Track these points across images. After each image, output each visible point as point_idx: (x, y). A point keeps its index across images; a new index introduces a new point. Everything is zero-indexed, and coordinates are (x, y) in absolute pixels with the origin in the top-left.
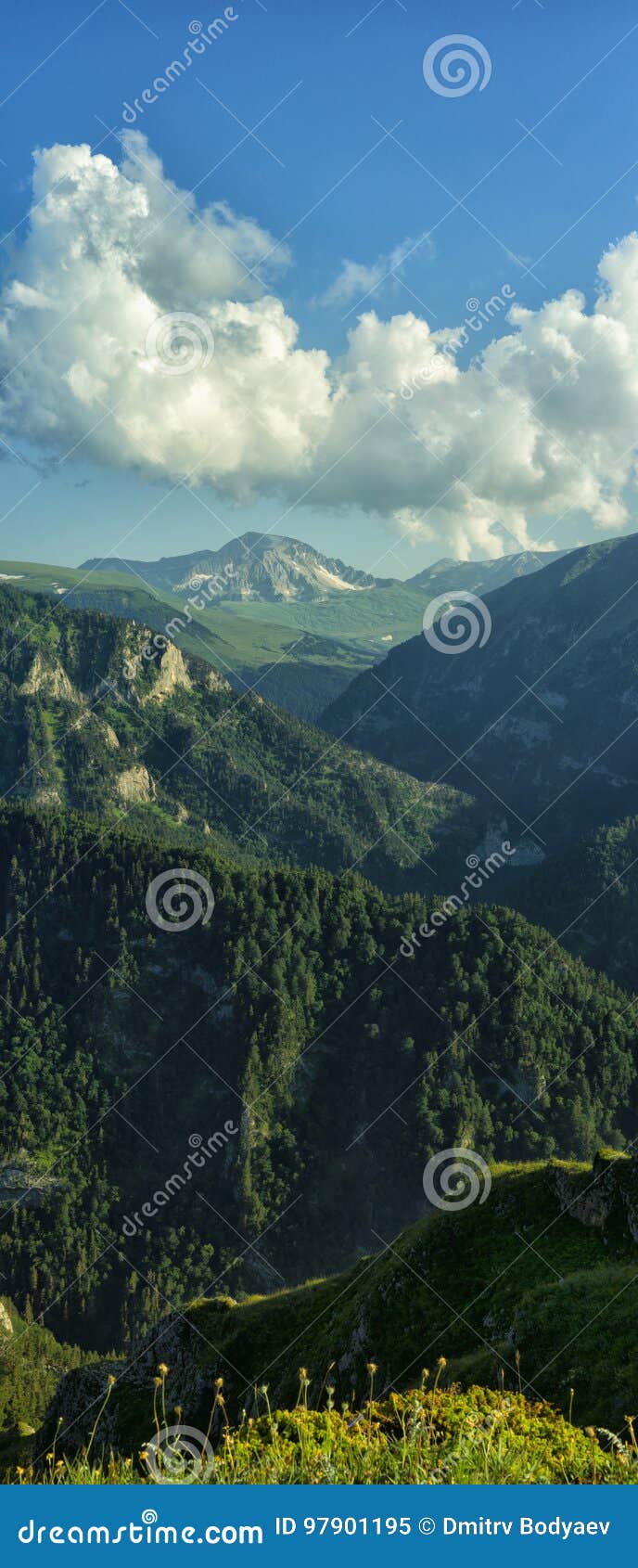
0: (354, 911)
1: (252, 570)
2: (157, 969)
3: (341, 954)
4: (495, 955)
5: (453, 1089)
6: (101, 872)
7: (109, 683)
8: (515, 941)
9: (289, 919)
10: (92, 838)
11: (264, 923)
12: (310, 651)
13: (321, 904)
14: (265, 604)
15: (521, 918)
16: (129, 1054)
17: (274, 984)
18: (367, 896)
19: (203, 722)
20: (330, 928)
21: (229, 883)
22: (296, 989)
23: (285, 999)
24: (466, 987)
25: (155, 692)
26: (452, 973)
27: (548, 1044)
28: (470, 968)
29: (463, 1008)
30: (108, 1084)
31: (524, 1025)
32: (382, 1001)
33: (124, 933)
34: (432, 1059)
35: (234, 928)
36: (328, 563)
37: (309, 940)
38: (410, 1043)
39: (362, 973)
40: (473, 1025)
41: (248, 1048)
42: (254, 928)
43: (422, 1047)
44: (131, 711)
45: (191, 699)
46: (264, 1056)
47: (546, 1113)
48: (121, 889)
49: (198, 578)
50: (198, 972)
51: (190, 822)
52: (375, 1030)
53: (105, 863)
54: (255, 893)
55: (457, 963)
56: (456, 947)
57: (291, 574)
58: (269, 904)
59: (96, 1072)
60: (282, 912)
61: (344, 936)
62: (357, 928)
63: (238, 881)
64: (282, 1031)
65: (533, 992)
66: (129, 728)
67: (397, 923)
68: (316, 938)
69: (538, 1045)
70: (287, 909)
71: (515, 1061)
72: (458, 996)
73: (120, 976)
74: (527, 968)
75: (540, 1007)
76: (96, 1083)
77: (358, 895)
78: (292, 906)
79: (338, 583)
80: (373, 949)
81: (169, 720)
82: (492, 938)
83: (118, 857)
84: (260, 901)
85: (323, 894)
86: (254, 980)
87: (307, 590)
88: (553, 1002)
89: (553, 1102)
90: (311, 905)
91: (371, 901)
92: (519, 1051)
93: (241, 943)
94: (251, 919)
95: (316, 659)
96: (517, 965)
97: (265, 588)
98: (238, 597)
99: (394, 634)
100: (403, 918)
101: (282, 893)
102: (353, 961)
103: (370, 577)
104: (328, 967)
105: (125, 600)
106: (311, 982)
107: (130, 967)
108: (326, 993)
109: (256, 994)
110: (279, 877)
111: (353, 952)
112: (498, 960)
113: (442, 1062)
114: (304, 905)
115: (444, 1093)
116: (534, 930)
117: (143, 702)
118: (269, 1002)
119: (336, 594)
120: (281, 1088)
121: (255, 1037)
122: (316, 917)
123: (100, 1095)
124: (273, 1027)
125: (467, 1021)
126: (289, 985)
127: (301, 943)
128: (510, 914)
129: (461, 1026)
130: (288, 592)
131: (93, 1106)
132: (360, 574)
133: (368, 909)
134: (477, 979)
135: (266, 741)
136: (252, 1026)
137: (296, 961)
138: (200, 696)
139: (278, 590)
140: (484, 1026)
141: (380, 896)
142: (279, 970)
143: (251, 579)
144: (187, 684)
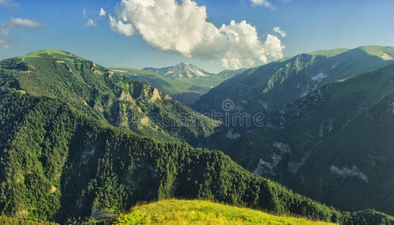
0: (186, 152)
1: (182, 71)
2: (140, 166)
3: (182, 162)
4: (216, 162)
5: (206, 193)
6: (127, 143)
7: (141, 97)
8: (221, 159)
9: (170, 154)
10: (126, 135)
11: (164, 155)
12: (194, 90)
13: (178, 151)
14: (185, 79)
15: (223, 153)
16: (133, 185)
17: (166, 169)
18: (189, 148)
19: (163, 107)
20: (180, 156)
21: (157, 146)
22: (171, 170)
23: (169, 172)
24: (209, 169)
25: (152, 99)
26: (207, 166)
27: (228, 182)
28: (211, 165)
29: (208, 174)
30: (128, 192)
31: (222, 178)
32: (191, 172)
33: (132, 157)
34: (201, 185)
35: (157, 156)
36: (199, 70)
37: (175, 159)
38: (197, 182)
39: (187, 166)
40: (211, 178)
41: (160, 184)
42: (162, 156)
43: (199, 183)
44: (146, 104)
45: (160, 101)
46: (164, 185)
47: (226, 197)
48: (132, 147)
49: (170, 72)
50: (150, 166)
51: (158, 129)
52: (189, 179)
53: (128, 141)
54: (163, 148)
55: (208, 164)
56: (208, 160)
57: (191, 72)
58: (166, 151)
59: (125, 190)
60: (169, 152)
61: (183, 158)
62: (186, 156)
63: (159, 146)
64: (168, 180)
65: (224, 170)
66: (145, 108)
67: (195, 155)
68: (177, 158)
69: (225, 182)
70: (170, 152)
71: (220, 186)
72: (207, 171)
73: (131, 167)
74: (223, 165)
75: (226, 174)
76: (125, 192)
77: (187, 148)
78: (171, 151)
79: (202, 74)
80: (189, 160)
81: (155, 106)
82: (216, 158)
83: (132, 140)
84: (164, 150)
85: (179, 148)
86: (161, 168)
87: (195, 76)
88: (229, 172)
89: (228, 195)
90: (176, 151)
91: (190, 149)
92: (221, 183)
93: (159, 160)
94: (162, 154)
95: (195, 92)
96: (221, 164)
97: (185, 75)
98: (179, 77)
99: (214, 86)
100: (197, 153)
101: (169, 148)
102: (185, 163)
103: (209, 73)
104: (179, 165)
105: (151, 78)
106: (175, 168)
107: (134, 165)
108: (179, 171)
109: (162, 172)
110: (169, 144)
111: (185, 161)
112: (217, 163)
113: (204, 186)
114: (174, 151)
115: (203, 193)
116: (226, 156)
117: (149, 102)
118: (165, 173)
119: (201, 77)
120: (167, 192)
121: (161, 181)
122: (177, 154)
123: (126, 195)
124: (166, 179)
125: (210, 177)
126: (170, 169)
127: (173, 159)
128: (220, 152)
129: (208, 178)
130: (190, 76)
131: (124, 198)
132: (207, 72)
133: (189, 151)
134: (212, 167)
135: (178, 111)
136: (161, 178)
137: (172, 164)
138: (162, 100)
139: (188, 75)
140: (213, 178)
141: (192, 148)
142: (168, 166)
143: (182, 73)
144: (160, 98)
